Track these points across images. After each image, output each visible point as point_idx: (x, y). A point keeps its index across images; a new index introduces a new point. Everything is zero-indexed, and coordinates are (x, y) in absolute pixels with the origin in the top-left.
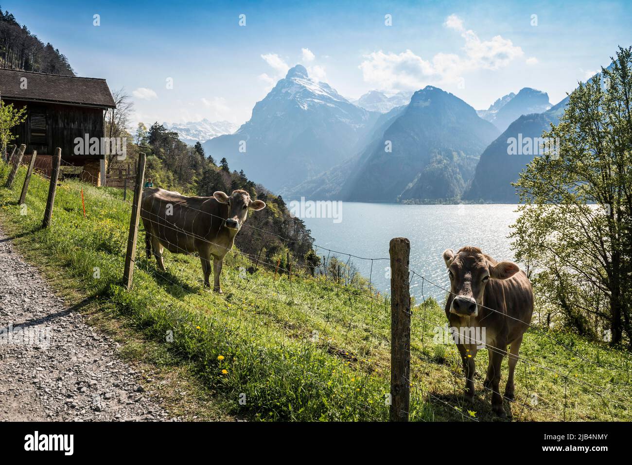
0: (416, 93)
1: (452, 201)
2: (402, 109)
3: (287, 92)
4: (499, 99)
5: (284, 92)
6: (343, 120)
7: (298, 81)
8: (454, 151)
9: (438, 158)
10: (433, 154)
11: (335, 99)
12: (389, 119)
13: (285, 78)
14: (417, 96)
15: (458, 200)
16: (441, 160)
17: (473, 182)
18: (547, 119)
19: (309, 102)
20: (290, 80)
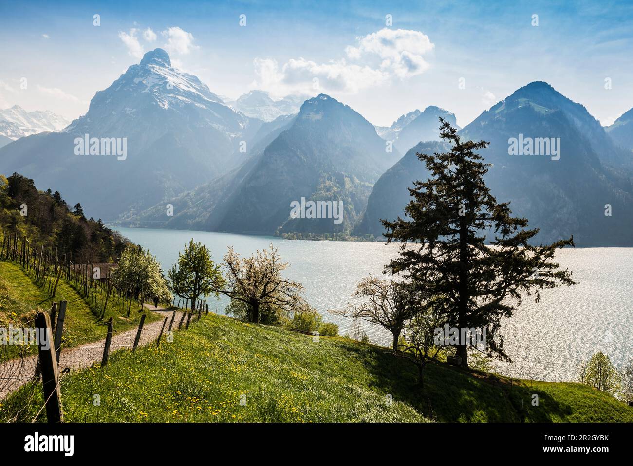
0: (306, 102)
1: (340, 237)
2: (290, 119)
3: (141, 83)
4: (404, 115)
5: (137, 82)
6: (215, 125)
7: (157, 69)
8: (346, 176)
9: (327, 184)
10: (322, 180)
11: (206, 99)
12: (273, 130)
13: (139, 63)
14: (308, 105)
15: (347, 235)
16: (331, 187)
17: (365, 215)
18: (446, 148)
19: (171, 99)
20: (146, 68)
